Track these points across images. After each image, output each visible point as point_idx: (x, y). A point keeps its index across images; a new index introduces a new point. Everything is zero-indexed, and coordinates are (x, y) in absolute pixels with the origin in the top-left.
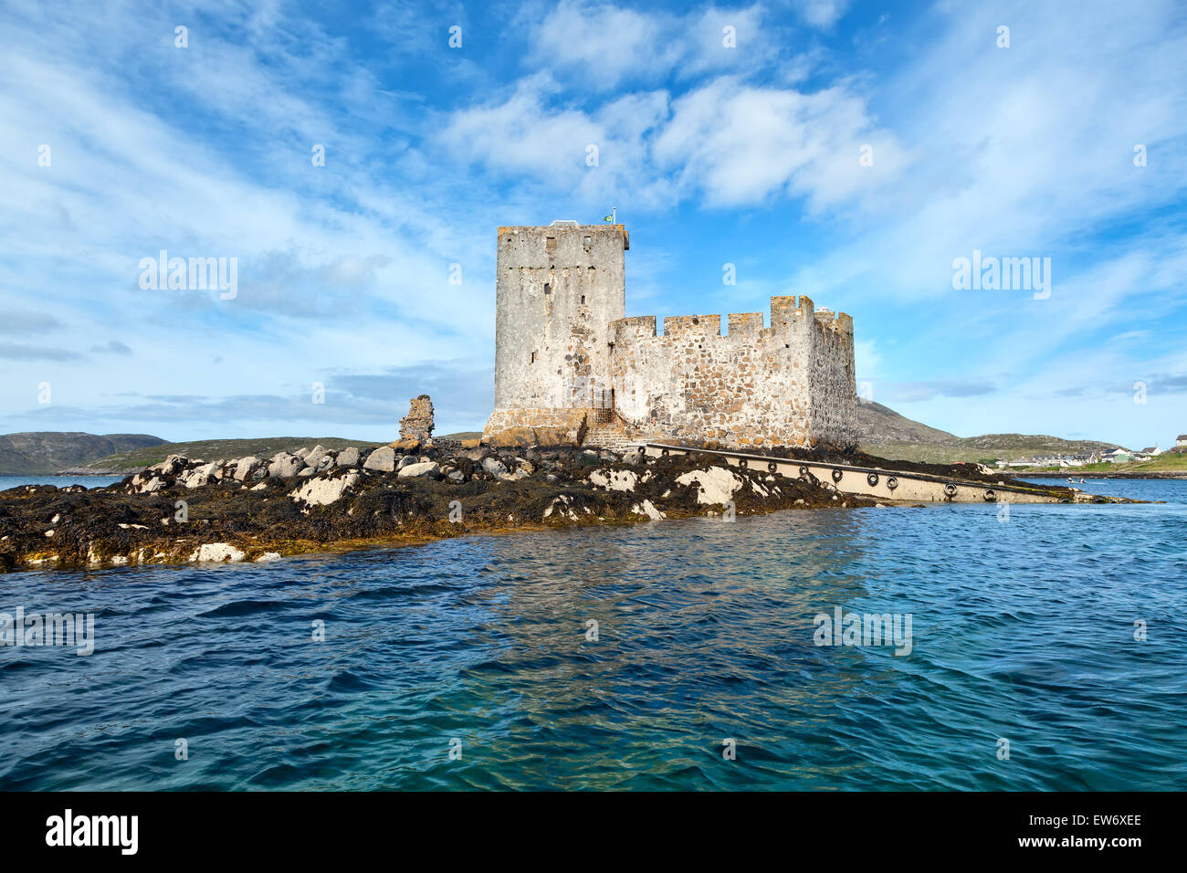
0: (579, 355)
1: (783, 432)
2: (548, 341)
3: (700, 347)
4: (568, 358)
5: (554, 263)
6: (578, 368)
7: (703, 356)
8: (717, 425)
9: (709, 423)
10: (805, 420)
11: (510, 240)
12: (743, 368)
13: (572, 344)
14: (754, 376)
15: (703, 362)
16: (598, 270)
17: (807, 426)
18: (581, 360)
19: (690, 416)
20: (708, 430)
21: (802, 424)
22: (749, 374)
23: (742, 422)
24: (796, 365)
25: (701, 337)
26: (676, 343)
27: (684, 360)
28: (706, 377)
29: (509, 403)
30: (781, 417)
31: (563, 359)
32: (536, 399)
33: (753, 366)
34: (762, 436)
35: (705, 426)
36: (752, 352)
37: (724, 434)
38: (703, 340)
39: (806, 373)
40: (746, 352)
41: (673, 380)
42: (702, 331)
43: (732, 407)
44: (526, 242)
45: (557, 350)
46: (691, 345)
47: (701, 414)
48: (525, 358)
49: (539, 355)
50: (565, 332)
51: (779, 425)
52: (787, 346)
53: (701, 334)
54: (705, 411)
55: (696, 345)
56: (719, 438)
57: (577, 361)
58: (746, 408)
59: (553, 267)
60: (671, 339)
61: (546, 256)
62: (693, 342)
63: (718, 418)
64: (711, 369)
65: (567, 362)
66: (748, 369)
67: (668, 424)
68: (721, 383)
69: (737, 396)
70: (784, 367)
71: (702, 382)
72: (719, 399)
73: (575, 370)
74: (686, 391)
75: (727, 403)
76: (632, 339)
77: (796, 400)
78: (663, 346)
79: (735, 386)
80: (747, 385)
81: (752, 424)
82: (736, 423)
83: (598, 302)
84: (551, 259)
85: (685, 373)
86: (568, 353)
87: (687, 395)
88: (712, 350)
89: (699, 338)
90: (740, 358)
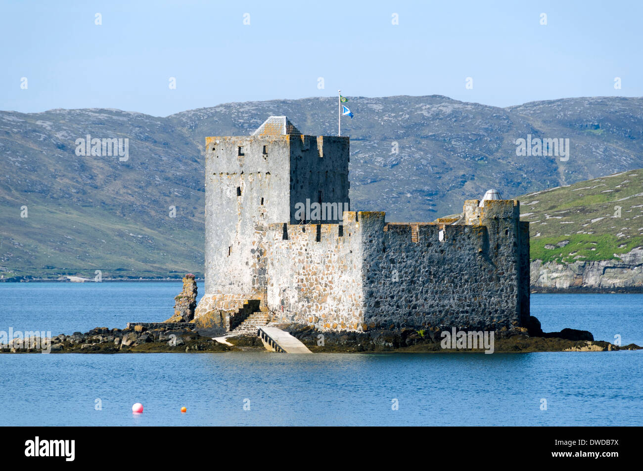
0: (260, 249)
1: (347, 320)
2: (239, 236)
3: (306, 250)
4: (253, 251)
5: (243, 169)
6: (259, 260)
7: (307, 258)
8: (314, 312)
9: (310, 312)
10: (359, 310)
11: (214, 149)
12: (328, 267)
13: (255, 239)
14: (334, 275)
15: (307, 262)
16: (272, 175)
17: (360, 315)
18: (262, 254)
19: (300, 305)
20: (309, 316)
21: (357, 314)
22: (331, 274)
23: (326, 311)
24: (355, 268)
25: (306, 242)
26: (293, 247)
27: (297, 261)
28: (309, 274)
29: (214, 290)
30: (346, 308)
31: (250, 252)
32: (232, 286)
33: (333, 267)
34: (336, 322)
35: (308, 313)
36: (333, 255)
37: (318, 320)
38: (307, 244)
39: (360, 273)
40: (329, 255)
41: (292, 276)
42: (307, 238)
43: (322, 299)
44: (225, 151)
45: (245, 245)
46: (301, 249)
47: (306, 304)
48: (224, 251)
49: (233, 249)
50: (250, 229)
51: (345, 314)
52: (351, 252)
53: (306, 240)
54: (308, 302)
55: (304, 248)
56: (315, 323)
57: (259, 254)
58: (329, 300)
59: (243, 173)
60: (291, 243)
61: (238, 163)
62: (302, 246)
63: (314, 307)
64: (311, 268)
65: (252, 254)
66: (330, 269)
67: (290, 311)
68: (316, 280)
69: (325, 290)
70: (349, 269)
71: (306, 279)
72: (315, 292)
73: (257, 261)
74: (298, 285)
75: (319, 296)
76: (272, 241)
77: (354, 295)
78: (287, 248)
79: (323, 282)
80: (330, 282)
81: (332, 313)
82: (324, 312)
83: (272, 204)
84: (241, 166)
85: (297, 271)
86: (253, 247)
87: (299, 288)
88: (312, 252)
89: (305, 243)
90: (327, 260)
